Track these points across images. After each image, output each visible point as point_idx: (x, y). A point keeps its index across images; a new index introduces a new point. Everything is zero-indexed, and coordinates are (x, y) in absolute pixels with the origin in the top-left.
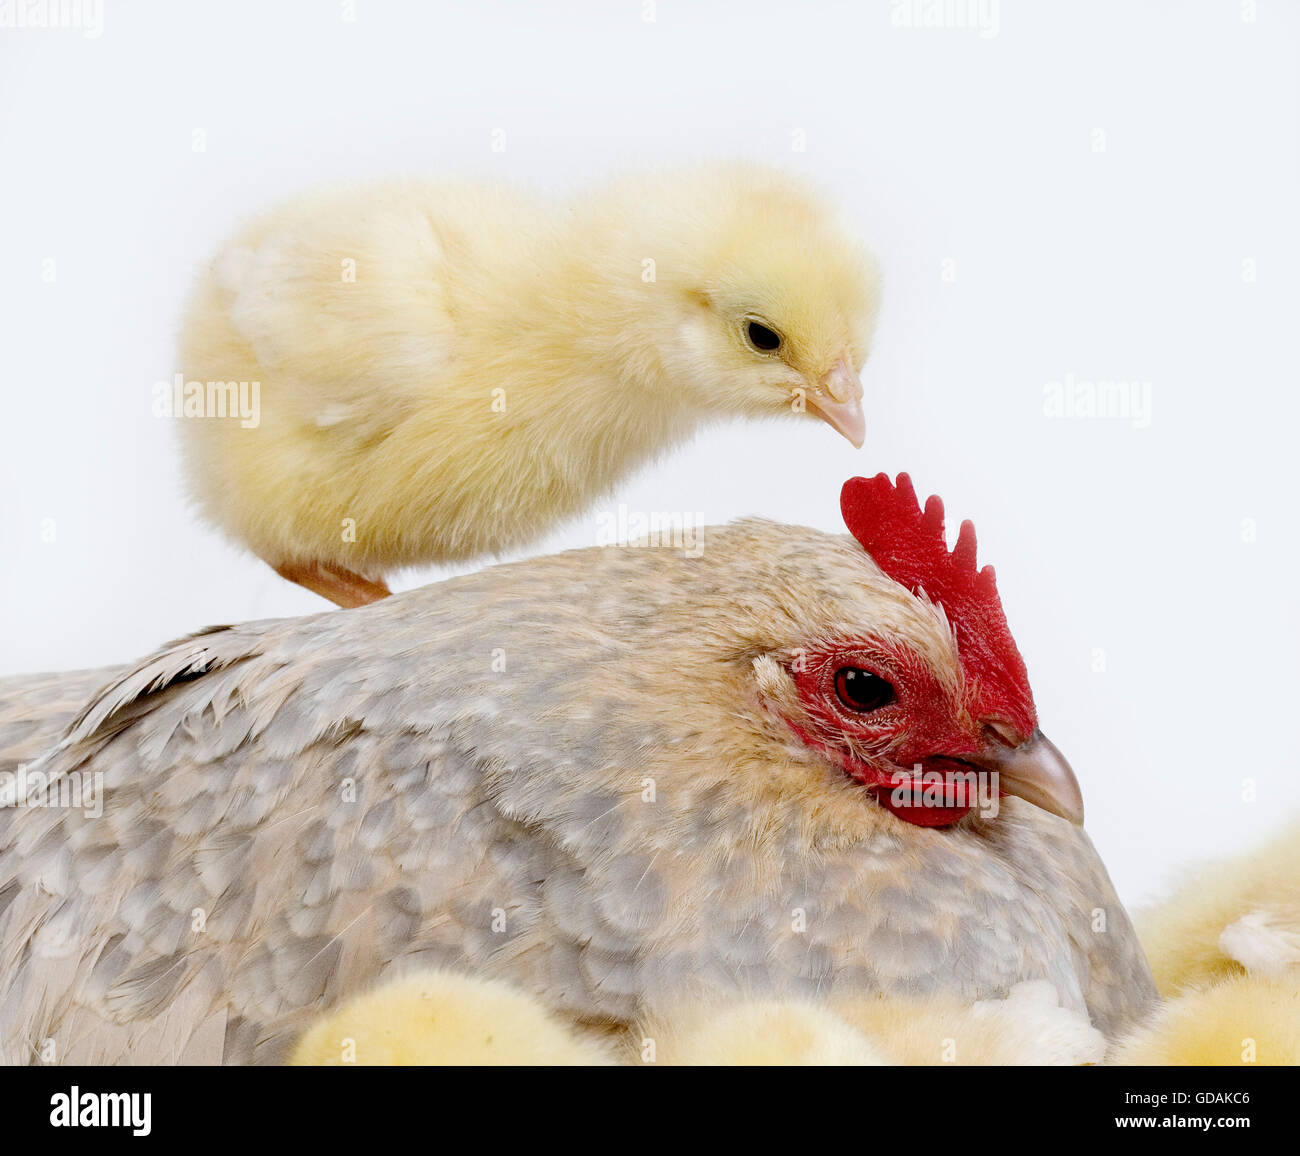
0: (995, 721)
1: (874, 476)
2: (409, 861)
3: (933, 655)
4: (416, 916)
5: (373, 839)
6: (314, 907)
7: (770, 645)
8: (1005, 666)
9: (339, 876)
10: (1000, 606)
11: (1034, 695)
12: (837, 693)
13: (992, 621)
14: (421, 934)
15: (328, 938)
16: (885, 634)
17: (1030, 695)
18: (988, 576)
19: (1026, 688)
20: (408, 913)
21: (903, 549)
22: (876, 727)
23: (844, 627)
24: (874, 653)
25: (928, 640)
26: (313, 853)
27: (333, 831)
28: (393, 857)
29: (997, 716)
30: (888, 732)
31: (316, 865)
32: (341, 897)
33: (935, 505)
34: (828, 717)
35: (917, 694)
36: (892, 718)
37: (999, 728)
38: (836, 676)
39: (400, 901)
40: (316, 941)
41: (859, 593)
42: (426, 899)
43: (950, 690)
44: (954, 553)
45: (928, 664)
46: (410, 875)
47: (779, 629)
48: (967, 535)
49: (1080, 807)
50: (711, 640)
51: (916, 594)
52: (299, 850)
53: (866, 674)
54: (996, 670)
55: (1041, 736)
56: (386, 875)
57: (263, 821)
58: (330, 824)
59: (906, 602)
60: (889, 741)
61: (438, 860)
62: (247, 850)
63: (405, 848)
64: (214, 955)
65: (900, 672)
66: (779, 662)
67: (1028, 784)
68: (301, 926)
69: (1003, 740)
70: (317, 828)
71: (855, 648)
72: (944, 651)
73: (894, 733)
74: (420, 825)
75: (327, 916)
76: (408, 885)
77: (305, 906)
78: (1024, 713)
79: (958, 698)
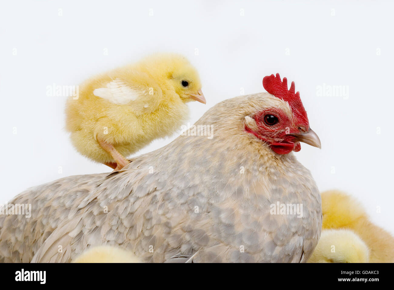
0: (301, 126)
1: (270, 75)
2: (169, 215)
3: (286, 111)
4: (170, 228)
5: (161, 212)
6: (149, 230)
7: (249, 113)
8: (302, 114)
9: (154, 222)
10: (301, 100)
11: (309, 120)
12: (265, 121)
13: (299, 104)
14: (172, 233)
15: (152, 236)
16: (276, 107)
17: (308, 120)
18: (298, 94)
19: (307, 119)
20: (168, 227)
21: (278, 91)
22: (274, 129)
23: (266, 107)
24: (273, 111)
25: (285, 108)
26: (148, 217)
27: (151, 212)
28: (165, 215)
29: (301, 125)
30: (277, 129)
31: (149, 220)
32: (154, 227)
33: (285, 80)
34: (263, 127)
35: (283, 120)
36: (278, 126)
37: (301, 128)
38: (265, 118)
39: (167, 225)
40: (150, 236)
41: (269, 100)
42: (173, 224)
43: (290, 120)
44: (290, 90)
45: (286, 113)
46: (168, 219)
47: (251, 110)
48: (293, 85)
49: (321, 145)
50: (236, 117)
51: (281, 99)
52: (144, 217)
53: (272, 117)
54: (300, 115)
55: (311, 129)
56: (164, 220)
57: (136, 210)
58: (151, 210)
59: (280, 101)
60: (277, 131)
61: (175, 215)
62: (133, 216)
63: (168, 213)
64: (129, 243)
65: (279, 115)
66: (251, 117)
67: (309, 140)
68: (147, 234)
69: (303, 130)
70: (148, 211)
71: (269, 110)
72: (289, 111)
73: (278, 130)
74: (170, 208)
75: (152, 231)
76: (169, 221)
77: (147, 229)
78: (307, 124)
79: (292, 121)
